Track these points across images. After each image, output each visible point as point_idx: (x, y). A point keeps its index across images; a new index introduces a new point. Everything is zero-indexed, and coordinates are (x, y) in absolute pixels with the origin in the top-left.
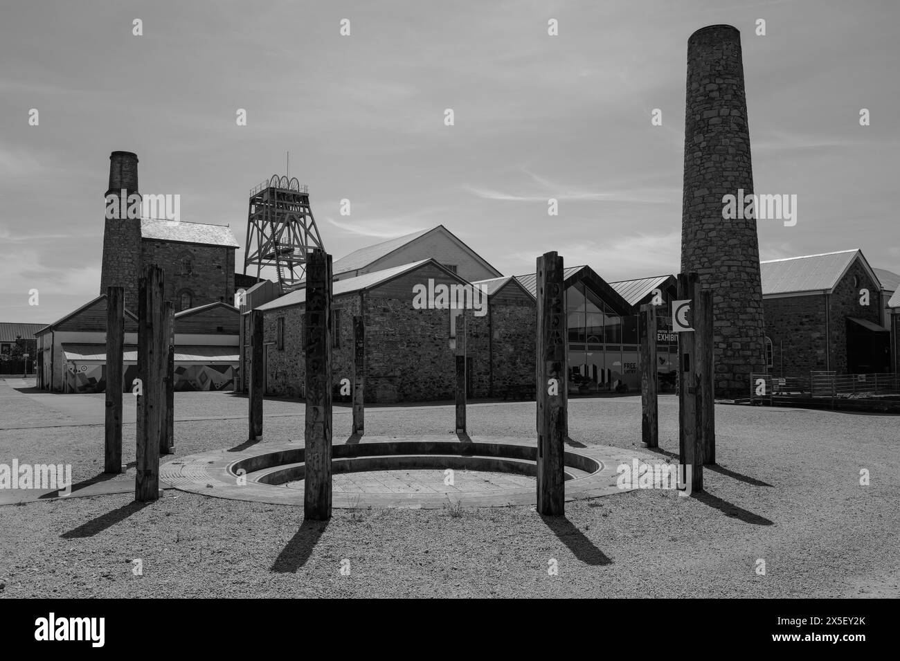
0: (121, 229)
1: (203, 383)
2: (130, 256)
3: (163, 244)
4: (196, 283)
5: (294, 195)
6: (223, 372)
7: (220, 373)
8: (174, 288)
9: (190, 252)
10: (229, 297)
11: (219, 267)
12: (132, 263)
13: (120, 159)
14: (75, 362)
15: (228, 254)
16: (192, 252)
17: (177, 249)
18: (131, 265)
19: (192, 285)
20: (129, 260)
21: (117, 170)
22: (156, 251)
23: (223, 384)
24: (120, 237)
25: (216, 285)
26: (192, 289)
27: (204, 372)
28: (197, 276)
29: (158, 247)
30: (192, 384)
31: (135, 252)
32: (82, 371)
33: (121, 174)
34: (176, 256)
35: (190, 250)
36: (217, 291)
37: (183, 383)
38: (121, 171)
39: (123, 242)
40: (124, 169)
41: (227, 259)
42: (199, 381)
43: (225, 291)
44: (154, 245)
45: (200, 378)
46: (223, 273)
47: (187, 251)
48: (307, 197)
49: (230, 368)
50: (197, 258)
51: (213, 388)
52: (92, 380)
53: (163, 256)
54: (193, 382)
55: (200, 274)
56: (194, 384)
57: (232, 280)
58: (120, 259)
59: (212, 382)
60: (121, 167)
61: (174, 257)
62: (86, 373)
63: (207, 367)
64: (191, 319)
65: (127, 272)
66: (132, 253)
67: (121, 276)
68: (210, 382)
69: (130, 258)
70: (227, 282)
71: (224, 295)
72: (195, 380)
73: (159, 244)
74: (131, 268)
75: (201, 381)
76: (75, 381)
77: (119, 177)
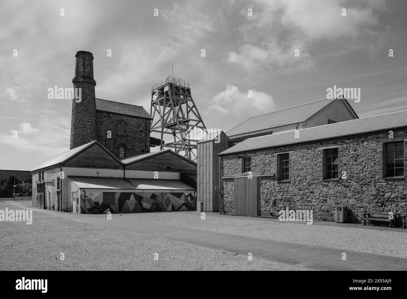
0: (85, 102)
1: (167, 205)
2: (91, 121)
3: (108, 114)
4: (128, 141)
5: (182, 89)
6: (179, 198)
7: (177, 198)
8: (115, 143)
9: (124, 121)
10: (147, 150)
11: (141, 131)
12: (92, 125)
13: (83, 56)
14: (85, 190)
15: (146, 123)
16: (126, 121)
17: (117, 118)
18: (91, 127)
19: (126, 142)
20: (90, 124)
21: (81, 63)
22: (104, 119)
23: (179, 206)
24: (84, 108)
25: (140, 143)
26: (126, 144)
27: (168, 198)
28: (129, 136)
29: (105, 116)
30: (160, 206)
31: (94, 118)
32: (89, 197)
33: (84, 66)
34: (116, 123)
35: (125, 120)
36: (140, 146)
37: (155, 206)
38: (84, 64)
39: (86, 112)
40: (86, 63)
41: (146, 126)
42: (165, 204)
43: (145, 147)
44: (103, 115)
45: (165, 201)
46: (143, 135)
47: (123, 120)
48: (189, 90)
49: (183, 195)
50: (128, 125)
51: (174, 209)
52: (97, 203)
53: (108, 122)
54: (161, 205)
55: (131, 135)
56: (162, 206)
57: (149, 139)
58: (84, 122)
59: (173, 204)
60: (84, 61)
61: (115, 124)
62: (93, 198)
63: (170, 194)
64: (151, 160)
65: (89, 131)
66: (91, 119)
67: (85, 134)
68: (171, 205)
69: (91, 122)
70: (146, 141)
71: (144, 149)
72: (163, 203)
73: (106, 115)
74: (91, 128)
75: (166, 204)
76: (85, 203)
77: (82, 68)
